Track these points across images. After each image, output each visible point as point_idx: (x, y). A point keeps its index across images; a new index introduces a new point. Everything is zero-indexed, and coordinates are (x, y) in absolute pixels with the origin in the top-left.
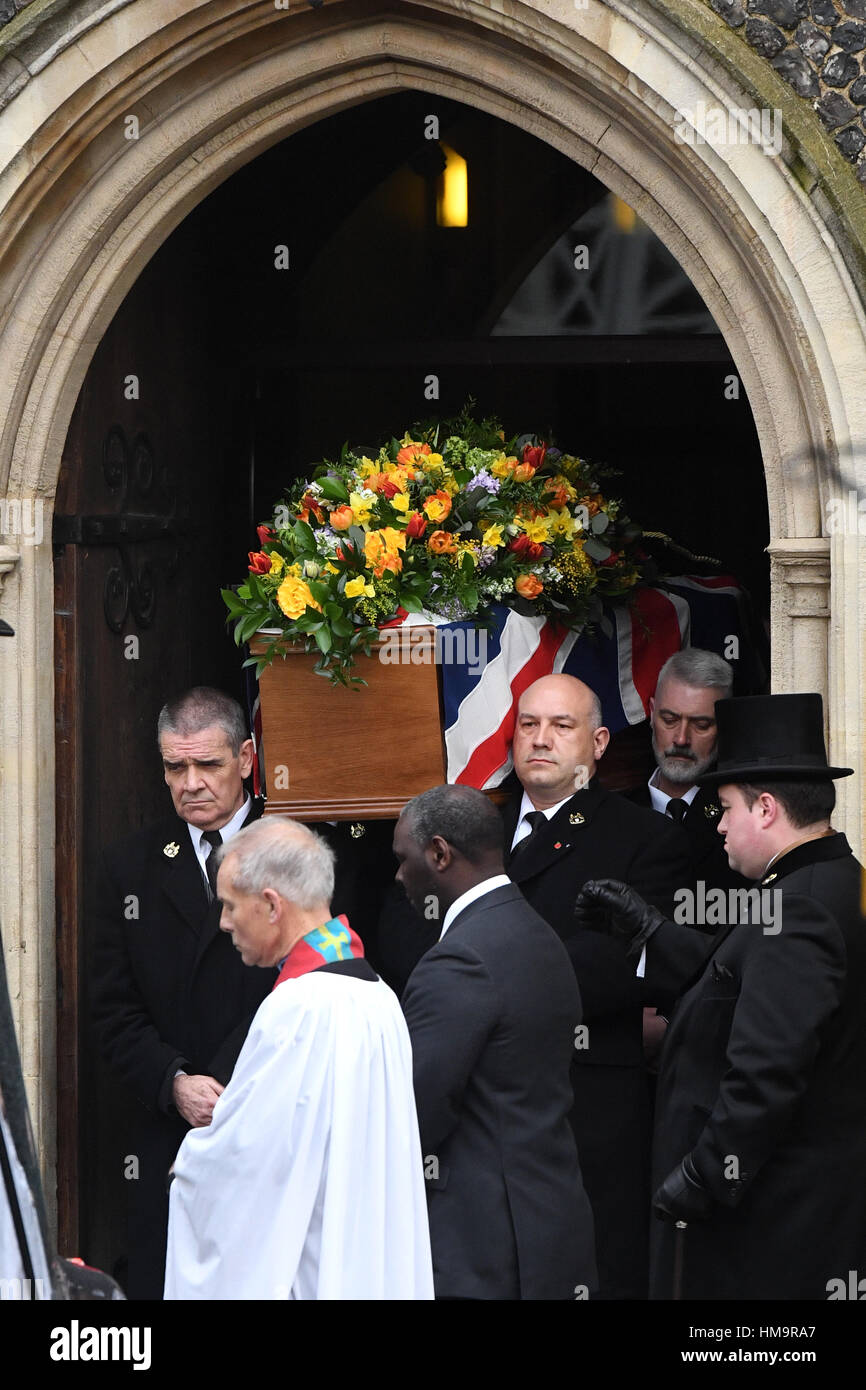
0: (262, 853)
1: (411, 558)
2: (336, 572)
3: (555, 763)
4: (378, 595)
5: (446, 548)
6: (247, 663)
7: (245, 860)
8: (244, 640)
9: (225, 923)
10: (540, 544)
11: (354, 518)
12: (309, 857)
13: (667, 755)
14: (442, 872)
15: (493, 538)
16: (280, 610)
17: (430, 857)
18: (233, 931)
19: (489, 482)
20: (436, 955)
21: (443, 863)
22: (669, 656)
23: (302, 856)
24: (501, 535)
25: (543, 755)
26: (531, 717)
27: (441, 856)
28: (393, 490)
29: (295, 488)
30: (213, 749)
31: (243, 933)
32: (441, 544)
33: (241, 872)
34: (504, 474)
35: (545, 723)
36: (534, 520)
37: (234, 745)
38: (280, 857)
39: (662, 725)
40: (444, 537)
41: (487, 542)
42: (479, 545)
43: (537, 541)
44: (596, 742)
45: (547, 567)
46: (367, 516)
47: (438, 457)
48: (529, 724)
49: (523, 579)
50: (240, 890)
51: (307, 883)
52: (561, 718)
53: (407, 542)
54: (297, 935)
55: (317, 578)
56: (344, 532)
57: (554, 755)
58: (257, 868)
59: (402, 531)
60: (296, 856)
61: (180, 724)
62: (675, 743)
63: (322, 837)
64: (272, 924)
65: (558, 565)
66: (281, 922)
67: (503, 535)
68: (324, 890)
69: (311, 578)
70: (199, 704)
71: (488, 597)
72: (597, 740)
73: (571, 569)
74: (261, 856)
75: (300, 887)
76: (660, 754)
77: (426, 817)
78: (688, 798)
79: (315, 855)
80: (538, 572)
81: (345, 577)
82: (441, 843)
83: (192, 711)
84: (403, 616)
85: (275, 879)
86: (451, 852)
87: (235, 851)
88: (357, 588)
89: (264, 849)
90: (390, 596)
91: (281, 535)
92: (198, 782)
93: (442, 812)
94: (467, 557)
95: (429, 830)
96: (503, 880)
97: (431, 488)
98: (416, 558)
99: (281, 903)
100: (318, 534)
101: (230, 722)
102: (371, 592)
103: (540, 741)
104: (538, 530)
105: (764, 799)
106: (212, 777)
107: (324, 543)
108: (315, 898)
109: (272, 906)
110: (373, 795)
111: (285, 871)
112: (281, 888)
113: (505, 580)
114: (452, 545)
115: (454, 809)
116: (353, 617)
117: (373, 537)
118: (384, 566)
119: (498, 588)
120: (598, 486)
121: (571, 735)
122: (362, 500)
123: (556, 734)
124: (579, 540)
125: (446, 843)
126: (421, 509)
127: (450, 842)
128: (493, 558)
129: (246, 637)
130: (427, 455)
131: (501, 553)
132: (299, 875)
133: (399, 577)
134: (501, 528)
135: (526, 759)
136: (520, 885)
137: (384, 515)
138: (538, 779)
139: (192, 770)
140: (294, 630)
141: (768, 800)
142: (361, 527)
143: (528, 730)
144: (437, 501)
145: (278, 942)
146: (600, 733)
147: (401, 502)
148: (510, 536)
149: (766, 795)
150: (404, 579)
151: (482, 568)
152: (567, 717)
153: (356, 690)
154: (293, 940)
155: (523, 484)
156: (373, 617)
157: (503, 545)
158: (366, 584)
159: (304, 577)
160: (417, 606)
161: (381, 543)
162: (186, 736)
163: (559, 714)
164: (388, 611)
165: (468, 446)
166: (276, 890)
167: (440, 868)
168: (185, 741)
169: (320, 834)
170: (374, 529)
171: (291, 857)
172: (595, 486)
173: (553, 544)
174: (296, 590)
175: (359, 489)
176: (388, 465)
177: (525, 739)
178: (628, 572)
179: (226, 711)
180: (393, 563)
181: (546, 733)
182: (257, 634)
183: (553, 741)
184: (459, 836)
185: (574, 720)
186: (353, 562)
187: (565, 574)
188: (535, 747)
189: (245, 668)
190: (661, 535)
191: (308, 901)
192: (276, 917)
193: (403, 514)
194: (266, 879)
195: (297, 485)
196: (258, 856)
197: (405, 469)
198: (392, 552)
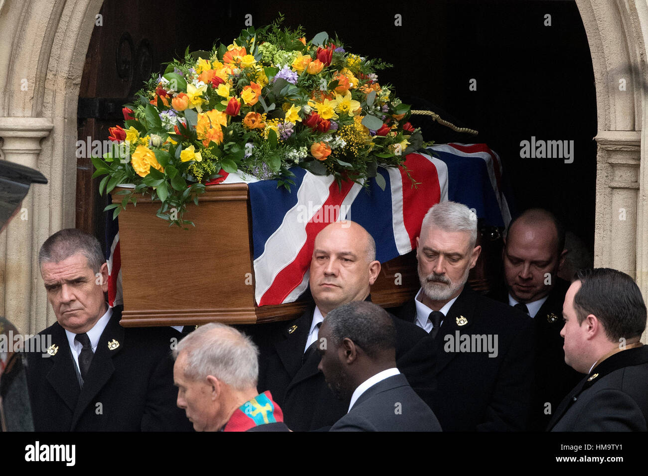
0: (205, 349)
1: (231, 132)
2: (175, 143)
3: (340, 287)
4: (205, 159)
5: (256, 125)
6: (108, 208)
7: (192, 356)
8: (108, 192)
9: (180, 402)
10: (329, 120)
11: (190, 102)
12: (239, 352)
13: (429, 281)
14: (349, 364)
15: (292, 115)
16: (133, 170)
17: (342, 353)
18: (186, 407)
19: (290, 75)
20: (342, 425)
21: (351, 358)
22: (431, 206)
23: (233, 351)
24: (298, 113)
25: (332, 281)
26: (323, 252)
27: (349, 353)
28: (217, 82)
29: (151, 80)
30: (78, 270)
31: (194, 409)
32: (254, 121)
33: (190, 364)
34: (301, 68)
35: (333, 258)
36: (323, 102)
37: (95, 267)
38: (218, 352)
39: (424, 259)
40: (256, 116)
41: (288, 118)
42: (282, 122)
43: (326, 117)
44: (370, 271)
45: (334, 137)
46: (199, 101)
47: (251, 57)
48: (322, 257)
49: (316, 145)
50: (190, 377)
51: (238, 371)
52: (346, 254)
53: (228, 120)
54: (233, 408)
55: (160, 146)
56: (183, 112)
57: (339, 281)
58: (201, 361)
59: (224, 112)
60: (230, 351)
61: (53, 255)
62: (434, 272)
63: (249, 337)
64: (214, 401)
65: (342, 134)
66: (221, 399)
67: (300, 114)
68: (250, 374)
69: (156, 147)
70: (65, 239)
71: (290, 161)
72: (371, 270)
73: (352, 137)
74: (205, 352)
75: (233, 373)
76: (423, 280)
77: (340, 324)
78: (445, 310)
79: (243, 350)
80: (327, 140)
81: (180, 146)
82: (349, 343)
83: (61, 244)
84: (225, 175)
85: (215, 368)
86: (356, 351)
87: (186, 349)
88: (189, 154)
89: (206, 346)
90: (214, 160)
91: (136, 115)
92: (70, 296)
93: (351, 321)
94: (272, 132)
95: (342, 333)
96: (394, 372)
97: (245, 80)
98: (234, 131)
99: (220, 385)
100: (163, 115)
101: (90, 250)
102: (199, 157)
103: (329, 270)
104: (327, 109)
105: (590, 318)
106: (80, 292)
107: (168, 121)
108: (244, 381)
109: (213, 387)
110: (201, 306)
111: (222, 362)
112: (221, 375)
113: (301, 148)
114: (261, 122)
115: (360, 319)
116: (187, 175)
117: (203, 117)
118: (210, 139)
119: (298, 154)
120: (376, 76)
121: (353, 266)
122: (196, 89)
123: (341, 266)
124: (359, 116)
125: (352, 343)
126: (239, 96)
127: (356, 342)
128: (292, 131)
129: (109, 190)
130: (243, 56)
131: (299, 127)
132: (232, 365)
133: (221, 146)
134: (299, 109)
135: (319, 282)
136: (407, 376)
137: (212, 100)
138: (327, 298)
139: (65, 287)
140: (143, 185)
141: (593, 320)
142: (195, 110)
143: (321, 261)
144: (250, 89)
145: (220, 414)
146: (373, 265)
147: (223, 90)
148: (305, 114)
149: (592, 316)
150: (226, 147)
151: (285, 139)
152: (349, 254)
153: (186, 229)
154: (230, 411)
155: (315, 76)
156: (200, 175)
157: (300, 120)
158: (195, 152)
159: (151, 147)
160: (234, 169)
161: (209, 121)
162: (57, 262)
163: (343, 251)
164: (212, 171)
165: (276, 49)
166: (215, 376)
167: (348, 361)
168: (57, 267)
169: (247, 335)
170: (204, 111)
171: (226, 352)
172: (374, 77)
173: (337, 120)
174: (145, 155)
175: (195, 81)
176: (217, 63)
177: (319, 268)
178: (398, 140)
179: (88, 244)
180: (216, 136)
181: (333, 265)
182: (116, 187)
183: (339, 271)
184: (363, 339)
185: (355, 256)
186: (187, 135)
187: (348, 141)
188: (326, 274)
189: (106, 211)
190: (429, 113)
191: (239, 383)
192: (216, 395)
193: (225, 99)
194: (208, 368)
195: (153, 79)
196: (202, 352)
197: (229, 67)
198: (217, 128)
